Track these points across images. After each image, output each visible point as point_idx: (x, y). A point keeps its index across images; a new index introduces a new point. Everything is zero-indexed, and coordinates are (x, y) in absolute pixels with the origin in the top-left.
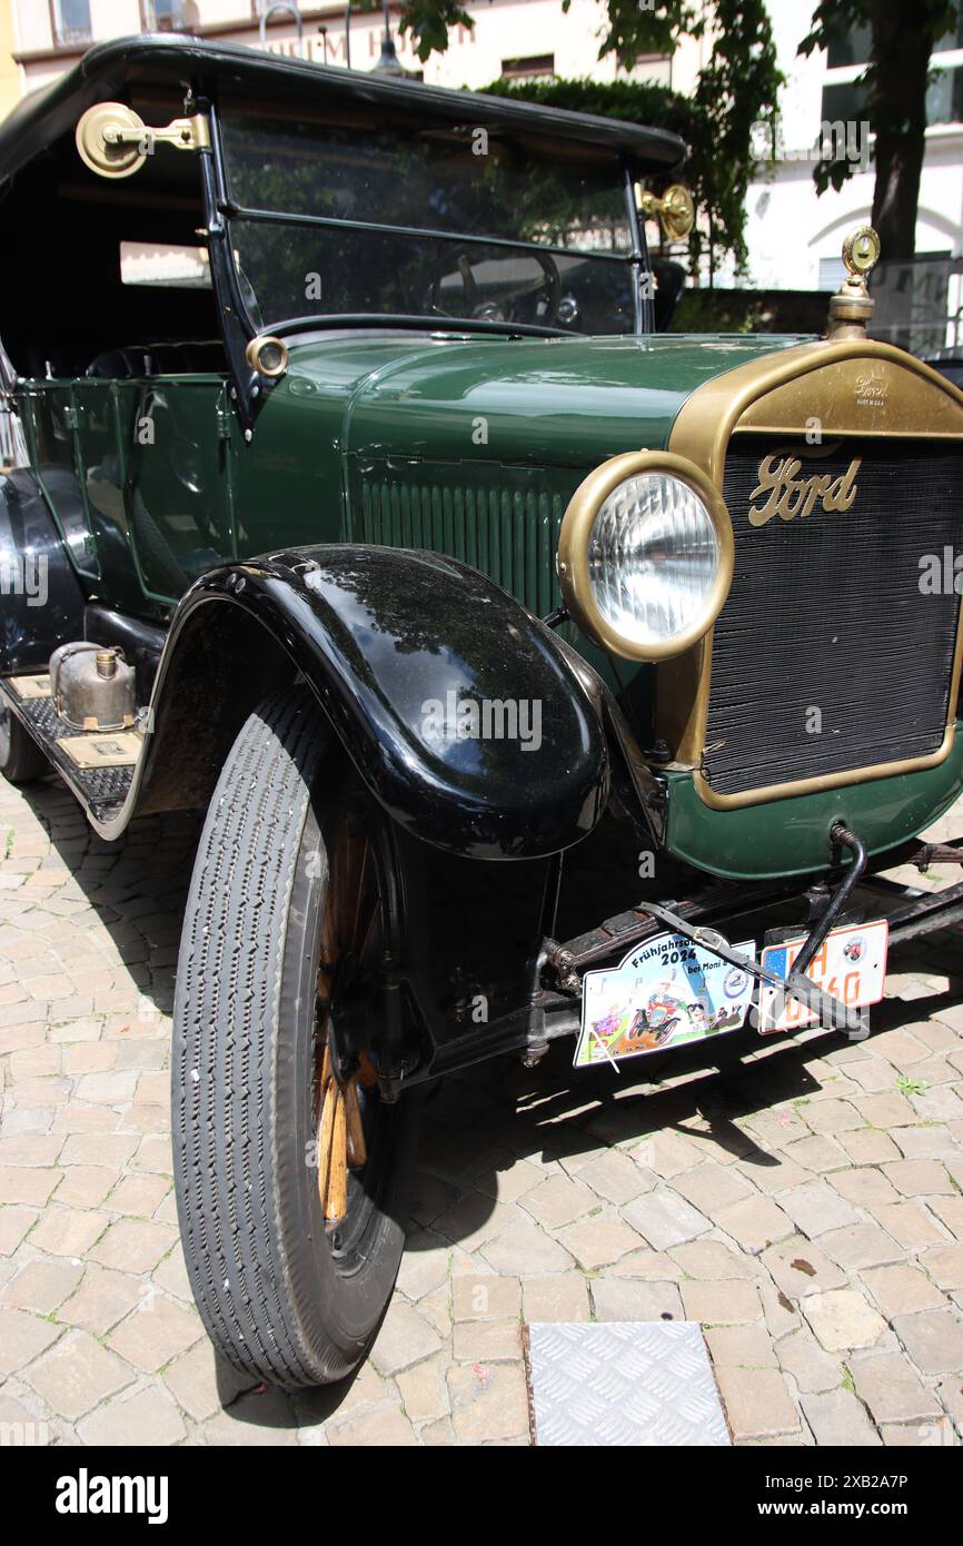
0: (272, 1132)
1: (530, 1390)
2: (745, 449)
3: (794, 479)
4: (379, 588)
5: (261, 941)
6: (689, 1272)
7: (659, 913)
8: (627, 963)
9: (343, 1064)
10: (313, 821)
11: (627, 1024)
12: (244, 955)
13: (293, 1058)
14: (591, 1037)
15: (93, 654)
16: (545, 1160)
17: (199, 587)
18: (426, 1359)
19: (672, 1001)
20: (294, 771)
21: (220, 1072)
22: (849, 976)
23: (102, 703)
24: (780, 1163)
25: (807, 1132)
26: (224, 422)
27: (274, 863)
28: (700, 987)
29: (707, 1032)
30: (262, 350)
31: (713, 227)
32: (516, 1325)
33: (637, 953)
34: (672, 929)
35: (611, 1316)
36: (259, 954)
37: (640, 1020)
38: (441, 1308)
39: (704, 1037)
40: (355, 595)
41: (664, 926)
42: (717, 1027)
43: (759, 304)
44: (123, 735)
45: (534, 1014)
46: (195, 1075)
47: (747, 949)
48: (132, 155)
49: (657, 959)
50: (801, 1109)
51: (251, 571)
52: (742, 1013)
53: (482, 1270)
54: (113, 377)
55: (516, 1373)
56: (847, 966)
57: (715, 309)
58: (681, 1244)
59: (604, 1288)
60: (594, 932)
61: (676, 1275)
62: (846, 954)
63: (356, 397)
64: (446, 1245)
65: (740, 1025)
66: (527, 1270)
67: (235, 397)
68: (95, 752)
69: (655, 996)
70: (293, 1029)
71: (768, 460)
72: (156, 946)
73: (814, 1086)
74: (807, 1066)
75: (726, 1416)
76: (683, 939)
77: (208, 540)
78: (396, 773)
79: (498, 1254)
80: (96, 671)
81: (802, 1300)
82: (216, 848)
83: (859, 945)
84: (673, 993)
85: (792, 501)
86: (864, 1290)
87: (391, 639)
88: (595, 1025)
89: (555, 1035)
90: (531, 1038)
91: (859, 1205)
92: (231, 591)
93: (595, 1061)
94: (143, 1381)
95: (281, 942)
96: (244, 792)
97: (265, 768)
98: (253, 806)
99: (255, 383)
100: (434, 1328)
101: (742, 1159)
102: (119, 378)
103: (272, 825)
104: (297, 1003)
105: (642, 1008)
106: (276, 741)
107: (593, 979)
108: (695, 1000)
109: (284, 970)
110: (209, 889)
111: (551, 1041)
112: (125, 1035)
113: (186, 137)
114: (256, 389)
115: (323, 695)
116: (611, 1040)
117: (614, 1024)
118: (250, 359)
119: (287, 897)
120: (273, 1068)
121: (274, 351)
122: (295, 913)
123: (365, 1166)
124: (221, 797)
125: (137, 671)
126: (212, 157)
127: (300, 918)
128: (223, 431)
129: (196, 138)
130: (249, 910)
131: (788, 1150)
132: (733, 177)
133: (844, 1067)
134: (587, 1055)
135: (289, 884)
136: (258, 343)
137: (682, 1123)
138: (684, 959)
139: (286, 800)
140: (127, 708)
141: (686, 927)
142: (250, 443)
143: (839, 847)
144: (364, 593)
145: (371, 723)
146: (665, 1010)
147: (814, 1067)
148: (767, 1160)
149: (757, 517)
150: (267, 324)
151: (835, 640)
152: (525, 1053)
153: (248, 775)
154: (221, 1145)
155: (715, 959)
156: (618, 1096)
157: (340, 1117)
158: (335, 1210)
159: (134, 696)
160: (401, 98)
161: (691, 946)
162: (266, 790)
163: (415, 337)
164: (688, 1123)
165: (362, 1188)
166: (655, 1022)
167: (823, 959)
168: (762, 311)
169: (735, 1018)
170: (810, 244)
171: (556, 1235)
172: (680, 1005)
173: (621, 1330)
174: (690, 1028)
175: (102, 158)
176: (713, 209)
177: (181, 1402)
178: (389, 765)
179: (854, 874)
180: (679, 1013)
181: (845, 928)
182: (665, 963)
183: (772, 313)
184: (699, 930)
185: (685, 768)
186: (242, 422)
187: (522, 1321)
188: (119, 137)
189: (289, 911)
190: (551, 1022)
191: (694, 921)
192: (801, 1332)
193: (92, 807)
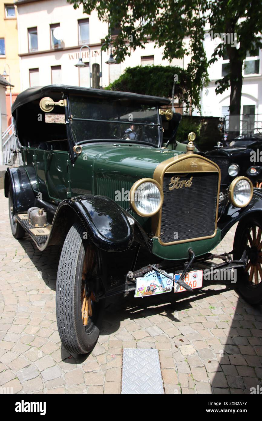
0: (73, 299)
1: (122, 359)
2: (167, 176)
3: (178, 181)
4: (96, 204)
5: (73, 266)
6: (157, 341)
7: (152, 267)
8: (145, 276)
9: (88, 293)
10: (82, 244)
11: (145, 289)
12: (69, 268)
13: (77, 287)
14: (138, 291)
15: (38, 210)
16: (131, 319)
17: (63, 202)
18: (103, 354)
19: (155, 285)
20: (79, 236)
21: (65, 288)
22: (194, 281)
23: (39, 221)
24: (180, 321)
25: (187, 316)
26: (68, 162)
27: (75, 253)
28: (161, 282)
29: (163, 292)
30: (77, 148)
31: (192, 100)
32: (121, 348)
33: (147, 274)
34: (155, 270)
35: (140, 347)
36: (72, 268)
37: (148, 288)
38: (106, 345)
39: (163, 293)
40: (91, 205)
41: (153, 269)
42: (165, 291)
43: (204, 120)
44: (44, 228)
45: (126, 286)
46: (60, 289)
47: (171, 275)
48: (51, 107)
49: (152, 276)
50: (187, 311)
51: (72, 200)
52: (171, 288)
53: (115, 339)
54: (44, 150)
55: (120, 357)
56: (194, 279)
57: (191, 122)
58: (157, 336)
59: (140, 343)
60: (139, 270)
61: (155, 341)
62: (193, 277)
63: (96, 159)
64: (108, 334)
65: (171, 291)
66: (124, 339)
67: (71, 157)
68: (38, 232)
69: (151, 284)
70: (77, 282)
71: (173, 178)
72: (50, 275)
73: (191, 307)
74: (190, 303)
75: (160, 365)
76: (157, 272)
77: (63, 183)
78: (96, 237)
79: (119, 336)
80: (38, 214)
81: (180, 346)
82: (65, 250)
83: (196, 275)
84: (155, 283)
85: (178, 185)
86: (193, 345)
87: (97, 213)
88: (139, 289)
89: (130, 290)
90: (126, 291)
91: (195, 330)
92: (69, 203)
93: (139, 296)
94: (47, 356)
95: (76, 266)
96: (70, 240)
97: (74, 236)
98: (72, 243)
99: (75, 155)
100: (105, 349)
101: (173, 320)
102: (45, 150)
103: (75, 246)
104: (78, 277)
105: (149, 286)
106: (76, 231)
107: (138, 280)
108: (160, 285)
109: (76, 271)
110: (64, 257)
111: (129, 292)
112: (43, 293)
113: (62, 104)
114: (75, 156)
115: (84, 223)
116: (142, 292)
117: (143, 289)
118: (74, 150)
119: (77, 258)
120: (74, 288)
121: (79, 148)
122: (79, 261)
123: (92, 316)
124: (66, 241)
125: (47, 214)
126: (67, 108)
127: (80, 262)
128: (68, 164)
129: (64, 104)
130: (71, 261)
131: (183, 319)
132: (197, 89)
133: (198, 304)
134: (137, 295)
135: (78, 256)
136: (76, 147)
137: (161, 313)
138: (157, 276)
139: (78, 241)
140: (45, 222)
141: (157, 269)
142: (73, 167)
143: (191, 255)
144: (94, 205)
145: (92, 229)
146: (154, 286)
147: (192, 303)
148: (178, 321)
149: (171, 189)
150: (78, 142)
151: (188, 212)
152: (124, 294)
153: (71, 237)
154: (64, 301)
155: (164, 277)
156: (148, 308)
157: (87, 304)
158: (85, 323)
159: (46, 220)
160: (107, 94)
161: (159, 274)
162: (74, 240)
163: (110, 144)
164: (162, 313)
165: (91, 320)
166: (151, 289)
167: (188, 277)
168: (204, 122)
169: (169, 290)
170: (219, 103)
171: (131, 333)
172: (157, 286)
173: (142, 350)
174: (159, 291)
175: (45, 108)
176: (192, 96)
177: (54, 359)
178: (95, 236)
179: (192, 259)
180: (157, 287)
181: (193, 271)
182: (153, 277)
183: (207, 122)
184: (160, 270)
185: (157, 237)
186: (72, 162)
187: (122, 348)
188: (48, 104)
189: (78, 261)
190: (130, 288)
191: (159, 269)
192: (179, 352)
193: (38, 244)
